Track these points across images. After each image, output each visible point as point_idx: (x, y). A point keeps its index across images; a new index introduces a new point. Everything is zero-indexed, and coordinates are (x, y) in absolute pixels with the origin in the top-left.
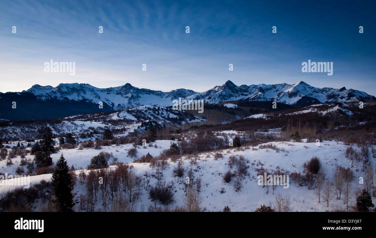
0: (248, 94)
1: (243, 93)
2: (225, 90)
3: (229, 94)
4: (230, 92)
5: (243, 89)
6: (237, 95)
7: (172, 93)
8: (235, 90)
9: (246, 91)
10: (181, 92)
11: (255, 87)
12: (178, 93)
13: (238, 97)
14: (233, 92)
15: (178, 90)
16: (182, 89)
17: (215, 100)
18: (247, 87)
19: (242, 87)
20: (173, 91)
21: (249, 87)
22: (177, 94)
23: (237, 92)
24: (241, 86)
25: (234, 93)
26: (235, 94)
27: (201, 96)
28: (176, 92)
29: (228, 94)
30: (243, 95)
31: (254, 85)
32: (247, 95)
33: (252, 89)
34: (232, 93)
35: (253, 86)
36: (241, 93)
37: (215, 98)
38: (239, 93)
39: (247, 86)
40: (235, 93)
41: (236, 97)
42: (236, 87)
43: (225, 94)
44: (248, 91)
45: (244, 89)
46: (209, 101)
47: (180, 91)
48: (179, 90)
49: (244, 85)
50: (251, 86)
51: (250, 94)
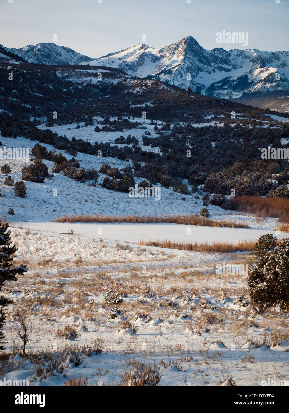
0: (230, 67)
1: (221, 65)
2: (188, 56)
3: (195, 65)
4: (196, 62)
5: (219, 58)
6: (210, 69)
7: (28, 51)
8: (205, 57)
9: (226, 62)
10: (51, 51)
11: (241, 56)
12: (43, 53)
13: (212, 73)
14: (201, 62)
15: (44, 46)
16: (51, 44)
17: (183, 78)
18: (227, 54)
19: (216, 51)
20: (29, 46)
21: (229, 55)
22: (42, 55)
23: (208, 63)
24: (214, 50)
25: (202, 64)
26: (206, 66)
27: (127, 65)
28: (39, 50)
29: (194, 67)
30: (221, 69)
31: (237, 50)
32: (228, 70)
33: (236, 59)
34: (200, 65)
35: (236, 53)
36: (216, 66)
37: (182, 74)
38: (212, 64)
39: (225, 51)
40: (206, 64)
41: (210, 73)
42: (204, 52)
43: (190, 65)
44: (230, 61)
45: (221, 57)
46: (169, 79)
47: (48, 49)
48: (46, 47)
49: (219, 48)
50: (232, 51)
51: (235, 68)
